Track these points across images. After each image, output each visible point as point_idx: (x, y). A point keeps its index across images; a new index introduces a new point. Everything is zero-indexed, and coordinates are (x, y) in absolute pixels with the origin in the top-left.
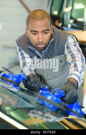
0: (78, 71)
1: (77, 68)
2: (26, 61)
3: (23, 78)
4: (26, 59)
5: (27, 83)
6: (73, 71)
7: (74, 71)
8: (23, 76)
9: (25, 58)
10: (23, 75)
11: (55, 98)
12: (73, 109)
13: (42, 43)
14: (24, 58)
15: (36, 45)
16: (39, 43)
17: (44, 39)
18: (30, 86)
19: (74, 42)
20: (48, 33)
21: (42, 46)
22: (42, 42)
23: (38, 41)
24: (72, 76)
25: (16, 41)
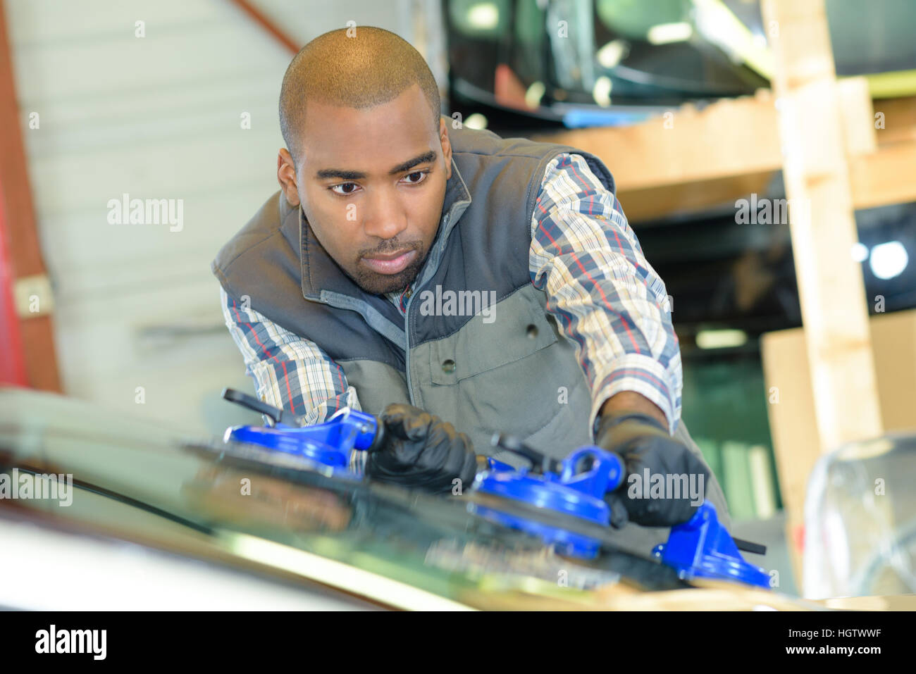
0: (649, 353)
1: (640, 332)
2: (303, 383)
3: (360, 432)
4: (300, 370)
5: (395, 460)
6: (616, 356)
7: (627, 352)
8: (359, 425)
9: (292, 366)
10: (351, 416)
11: (572, 498)
12: (697, 558)
13: (393, 247)
14: (286, 369)
15: (361, 257)
16: (375, 244)
17: (406, 214)
18: (416, 470)
19: (580, 195)
20: (426, 172)
21: (398, 264)
22: (395, 237)
23: (371, 232)
24: (627, 384)
25: (216, 272)
